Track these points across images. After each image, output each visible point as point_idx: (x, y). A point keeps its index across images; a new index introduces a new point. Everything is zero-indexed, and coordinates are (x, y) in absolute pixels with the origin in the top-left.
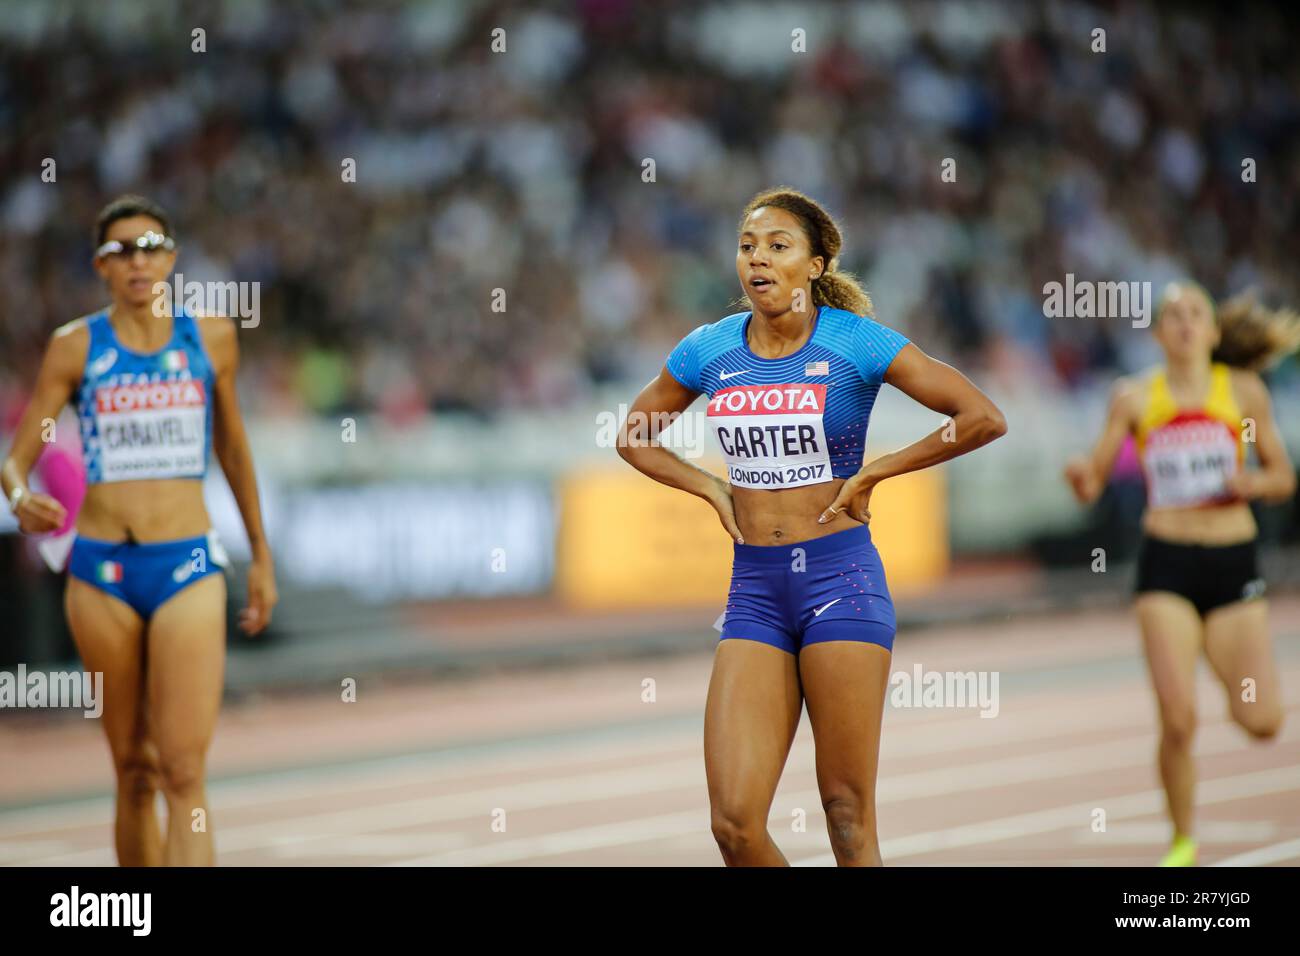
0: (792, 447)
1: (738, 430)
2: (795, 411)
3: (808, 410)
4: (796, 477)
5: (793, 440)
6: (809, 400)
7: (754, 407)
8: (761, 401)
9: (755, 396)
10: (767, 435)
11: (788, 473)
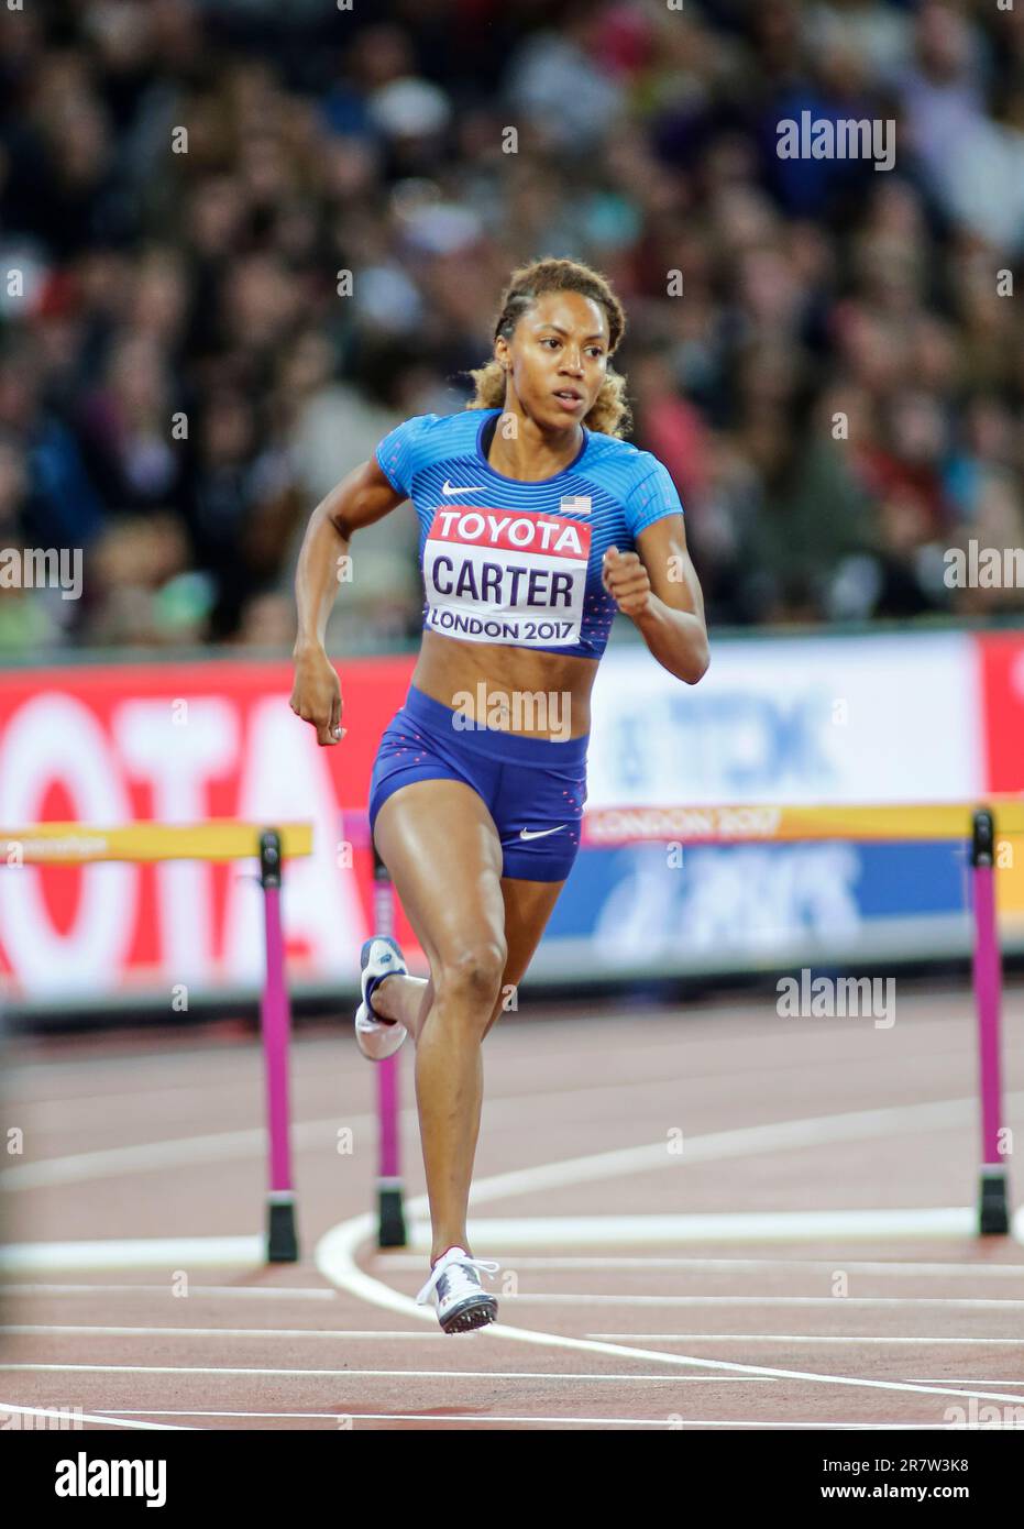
0: (538, 596)
1: (468, 565)
2: (550, 552)
3: (568, 553)
4: (536, 634)
5: (543, 590)
6: (569, 539)
7: (494, 538)
8: (506, 529)
9: (498, 521)
10: (507, 578)
11: (526, 627)
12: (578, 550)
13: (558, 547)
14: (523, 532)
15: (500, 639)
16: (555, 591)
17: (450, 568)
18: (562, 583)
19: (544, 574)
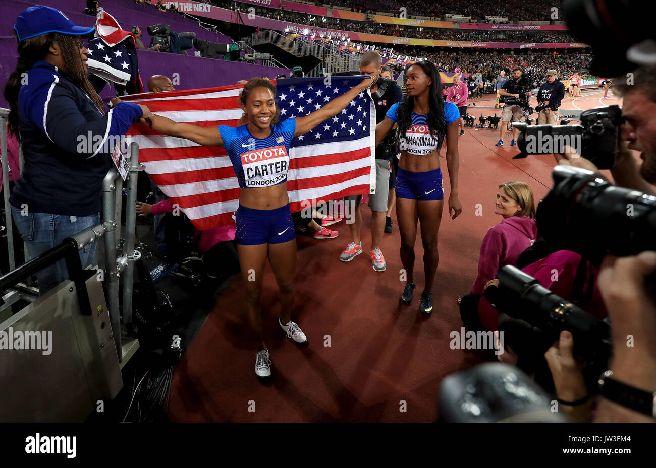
12: (284, 154)
13: (279, 154)
14: (268, 154)
15: (270, 185)
16: (282, 166)
17: (252, 170)
18: (284, 164)
19: (279, 163)
